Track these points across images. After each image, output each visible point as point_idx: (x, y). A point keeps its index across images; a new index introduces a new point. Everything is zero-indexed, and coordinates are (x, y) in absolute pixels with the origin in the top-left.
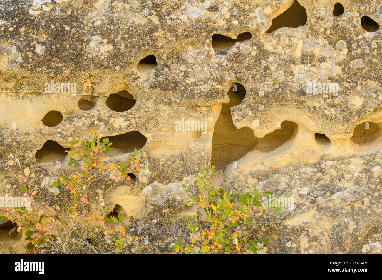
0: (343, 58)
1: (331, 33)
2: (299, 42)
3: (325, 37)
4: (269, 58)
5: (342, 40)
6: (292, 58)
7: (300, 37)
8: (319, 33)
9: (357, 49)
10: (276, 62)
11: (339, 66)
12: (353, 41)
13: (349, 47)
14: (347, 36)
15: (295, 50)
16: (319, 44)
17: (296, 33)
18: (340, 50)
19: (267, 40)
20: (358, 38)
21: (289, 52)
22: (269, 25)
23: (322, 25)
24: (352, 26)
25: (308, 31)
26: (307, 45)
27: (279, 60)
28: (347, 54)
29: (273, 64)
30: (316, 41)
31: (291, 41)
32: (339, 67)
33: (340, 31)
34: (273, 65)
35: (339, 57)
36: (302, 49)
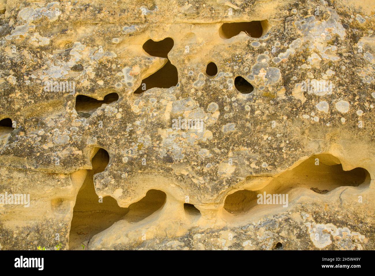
0: (214, 122)
1: (202, 95)
2: (168, 104)
3: (196, 98)
4: (136, 121)
5: (214, 102)
6: (160, 121)
7: (169, 98)
8: (190, 94)
9: (230, 112)
10: (143, 125)
11: (210, 130)
12: (226, 103)
13: (221, 110)
14: (219, 97)
15: (163, 113)
16: (189, 107)
17: (166, 94)
18: (212, 113)
19: (135, 101)
20: (231, 100)
21: (157, 115)
22: (137, 86)
23: (193, 86)
24: (224, 87)
25: (178, 92)
26: (176, 108)
27: (146, 123)
28: (219, 118)
29: (140, 128)
30: (187, 103)
31: (160, 103)
32: (209, 131)
33: (211, 93)
34: (140, 129)
35: (210, 121)
36: (171, 111)
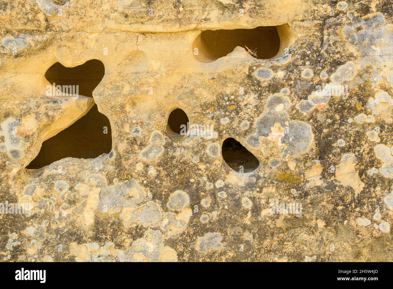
0: (181, 231)
1: (158, 175)
2: (91, 193)
3: (145, 182)
4: (27, 228)
5: (180, 189)
6: (74, 227)
7: (94, 182)
8: (134, 174)
9: (211, 209)
10: (41, 236)
11: (172, 247)
12: (205, 191)
14: (192, 180)
15: (81, 211)
16: (132, 199)
17: (88, 172)
18: (177, 212)
19: (25, 188)
20: (214, 186)
21: (69, 216)
22: (30, 157)
23: (140, 157)
24: (201, 161)
25: (111, 168)
26: (107, 200)
27: (47, 231)
28: (191, 222)
29: (33, 241)
30: (128, 191)
31: (75, 191)
32: (171, 249)
33: (176, 172)
34: (33, 244)
35: (172, 228)
36: (96, 208)
